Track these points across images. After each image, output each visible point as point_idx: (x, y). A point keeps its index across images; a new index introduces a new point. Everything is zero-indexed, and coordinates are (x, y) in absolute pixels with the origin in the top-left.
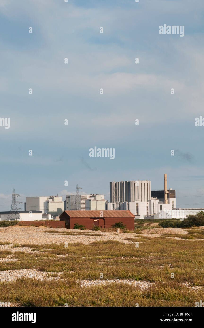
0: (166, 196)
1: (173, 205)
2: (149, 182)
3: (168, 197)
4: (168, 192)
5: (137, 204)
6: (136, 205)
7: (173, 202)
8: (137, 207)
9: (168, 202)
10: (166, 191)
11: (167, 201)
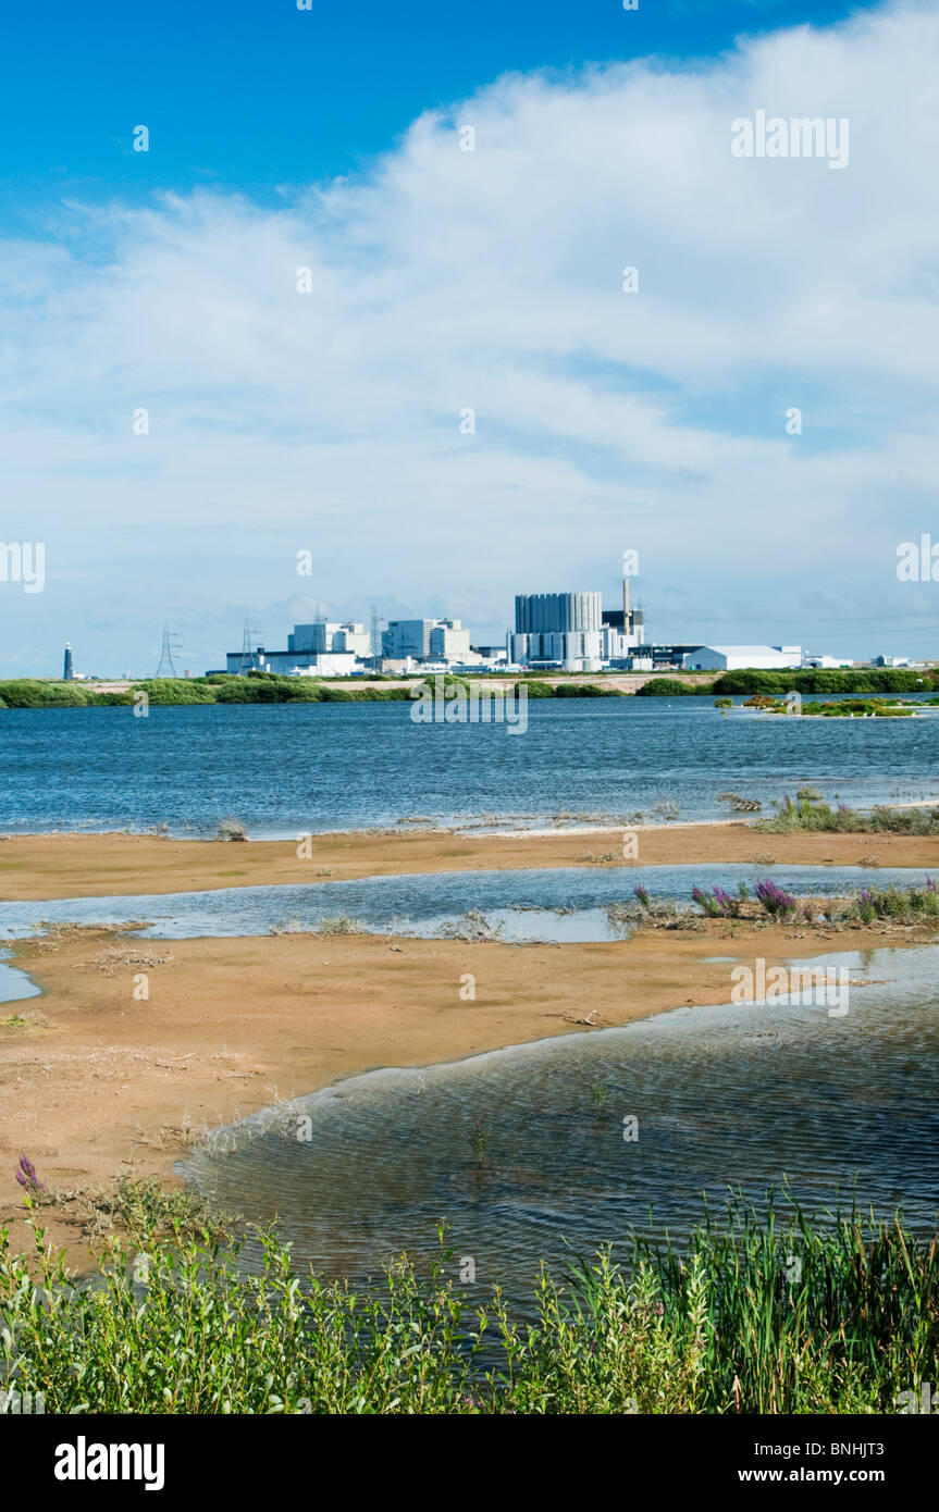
0: (627, 620)
1: (639, 638)
2: (600, 594)
3: (631, 623)
4: (630, 614)
5: (583, 636)
6: (580, 638)
7: (639, 632)
8: (583, 641)
9: (632, 633)
10: (627, 611)
11: (628, 630)
